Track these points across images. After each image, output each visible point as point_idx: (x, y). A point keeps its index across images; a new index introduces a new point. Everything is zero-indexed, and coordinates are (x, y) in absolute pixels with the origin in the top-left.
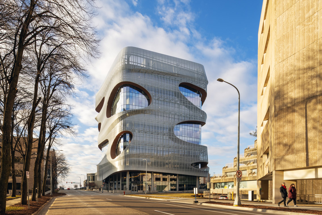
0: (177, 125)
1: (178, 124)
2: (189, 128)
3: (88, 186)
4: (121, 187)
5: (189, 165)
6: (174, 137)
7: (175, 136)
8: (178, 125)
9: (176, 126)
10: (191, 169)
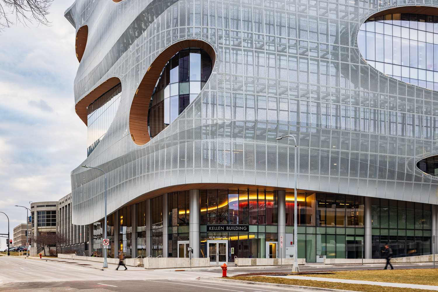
0: (365, 22)
1: (369, 20)
2: (405, 32)
3: (35, 245)
4: (165, 246)
5: (410, 165)
6: (360, 65)
7: (362, 62)
8: (369, 24)
9: (363, 27)
10: (418, 179)
